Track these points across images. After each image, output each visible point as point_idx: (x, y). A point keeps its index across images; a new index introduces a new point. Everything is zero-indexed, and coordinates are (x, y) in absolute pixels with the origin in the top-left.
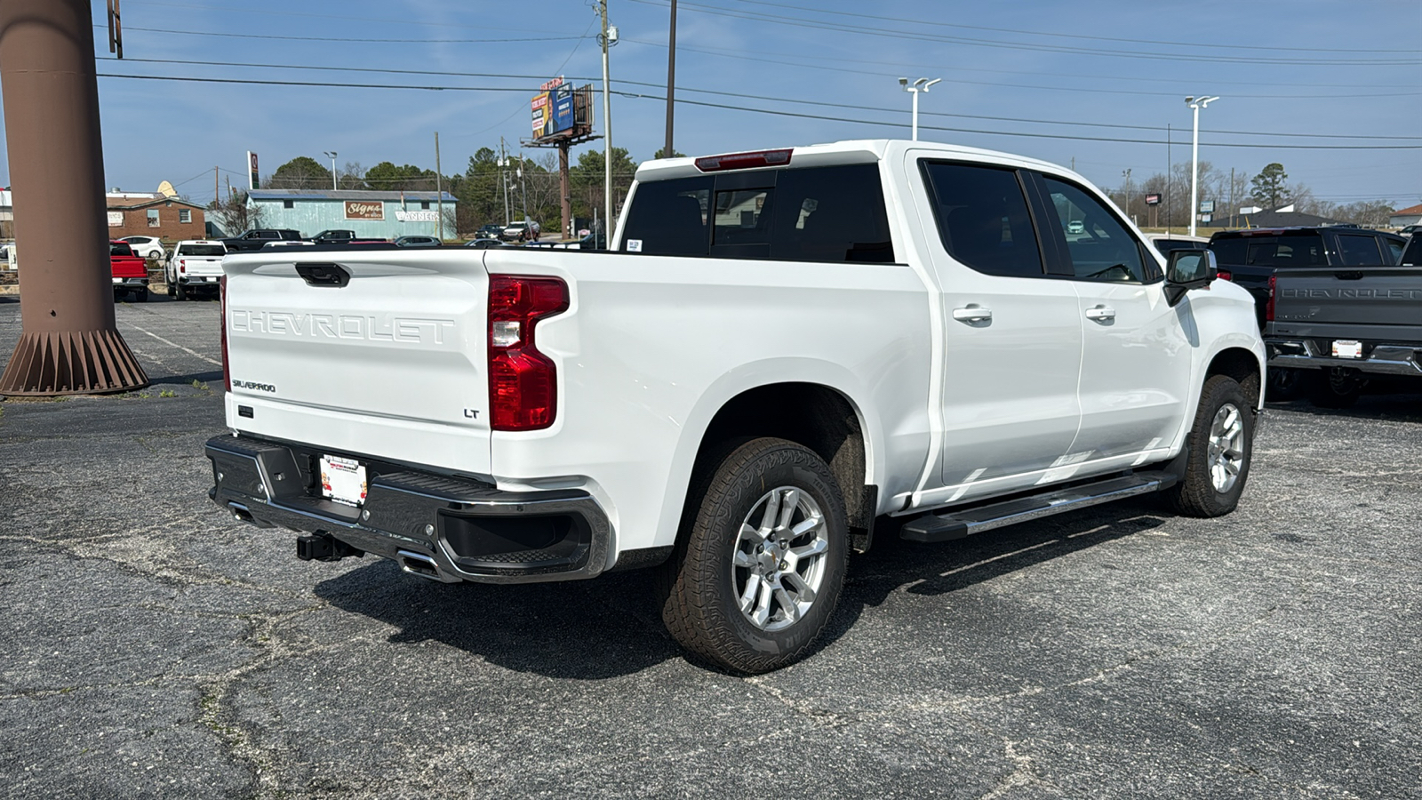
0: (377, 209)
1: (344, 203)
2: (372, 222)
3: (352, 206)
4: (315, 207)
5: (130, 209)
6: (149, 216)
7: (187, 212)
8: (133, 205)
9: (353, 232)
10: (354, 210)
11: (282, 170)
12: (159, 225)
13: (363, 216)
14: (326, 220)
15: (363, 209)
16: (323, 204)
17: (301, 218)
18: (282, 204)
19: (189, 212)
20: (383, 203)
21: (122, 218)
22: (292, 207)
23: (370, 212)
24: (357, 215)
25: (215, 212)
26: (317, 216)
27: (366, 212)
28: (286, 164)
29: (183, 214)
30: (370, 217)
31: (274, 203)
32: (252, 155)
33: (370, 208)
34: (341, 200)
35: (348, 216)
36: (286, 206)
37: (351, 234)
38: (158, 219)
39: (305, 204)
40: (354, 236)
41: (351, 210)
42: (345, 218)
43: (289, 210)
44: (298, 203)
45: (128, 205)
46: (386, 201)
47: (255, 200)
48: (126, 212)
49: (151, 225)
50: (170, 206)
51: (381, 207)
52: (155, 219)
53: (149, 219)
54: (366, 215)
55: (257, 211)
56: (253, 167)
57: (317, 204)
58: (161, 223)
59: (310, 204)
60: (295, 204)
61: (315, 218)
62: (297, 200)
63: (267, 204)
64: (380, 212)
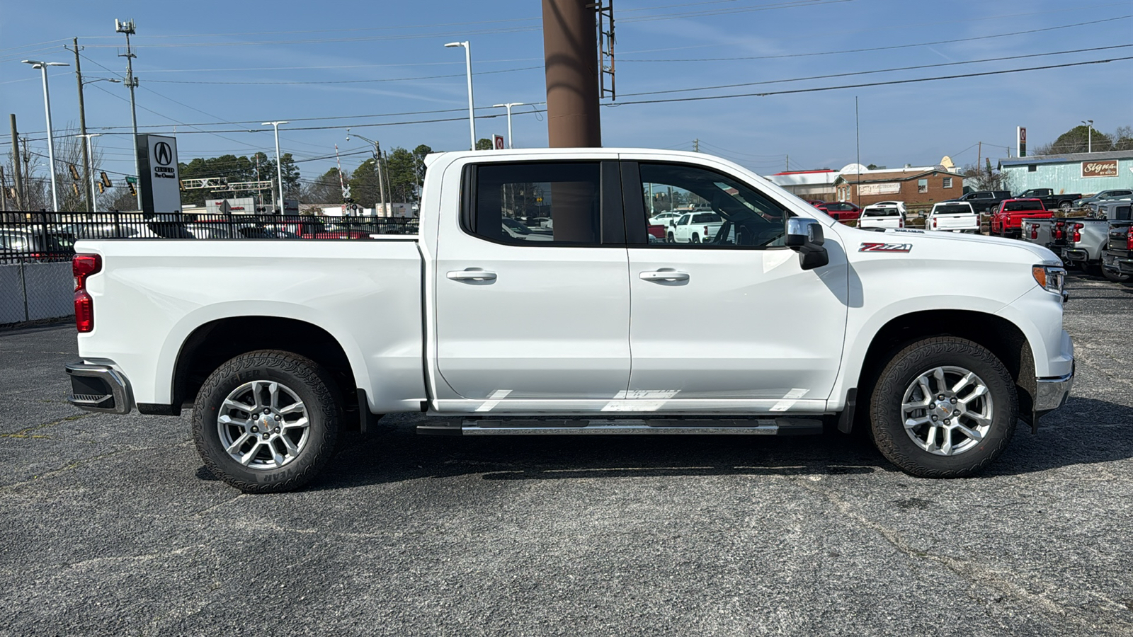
0: (1112, 167)
1: (1082, 163)
2: (1105, 178)
3: (1088, 166)
4: (1055, 168)
5: (906, 180)
6: (919, 185)
7: (949, 179)
8: (908, 177)
9: (1052, 190)
10: (1090, 169)
11: (1061, 139)
12: (926, 191)
13: (1098, 174)
14: (1064, 179)
15: (1099, 168)
16: (1063, 166)
17: (1042, 179)
18: (1026, 168)
19: (951, 180)
20: (1117, 161)
21: (899, 187)
22: (1035, 170)
23: (1105, 170)
24: (1093, 173)
25: (970, 179)
26: (1056, 176)
27: (1101, 170)
28: (1066, 133)
29: (946, 182)
30: (1105, 174)
31: (1020, 168)
32: (1021, 129)
33: (1106, 166)
34: (1079, 162)
35: (1084, 175)
36: (1030, 170)
37: (1050, 191)
38: (926, 187)
39: (1047, 167)
40: (1052, 193)
41: (1088, 169)
42: (1082, 176)
43: (1033, 173)
44: (1041, 167)
45: (904, 177)
46: (1120, 159)
47: (1005, 166)
48: (903, 182)
49: (921, 191)
50: (936, 175)
51: (1115, 165)
52: (924, 187)
53: (919, 186)
54: (1101, 173)
55: (1005, 176)
56: (1021, 139)
57: (1057, 167)
58: (928, 189)
59: (1051, 167)
60: (1038, 168)
61: (1055, 179)
62: (1040, 164)
63: (1014, 169)
64: (1115, 170)
